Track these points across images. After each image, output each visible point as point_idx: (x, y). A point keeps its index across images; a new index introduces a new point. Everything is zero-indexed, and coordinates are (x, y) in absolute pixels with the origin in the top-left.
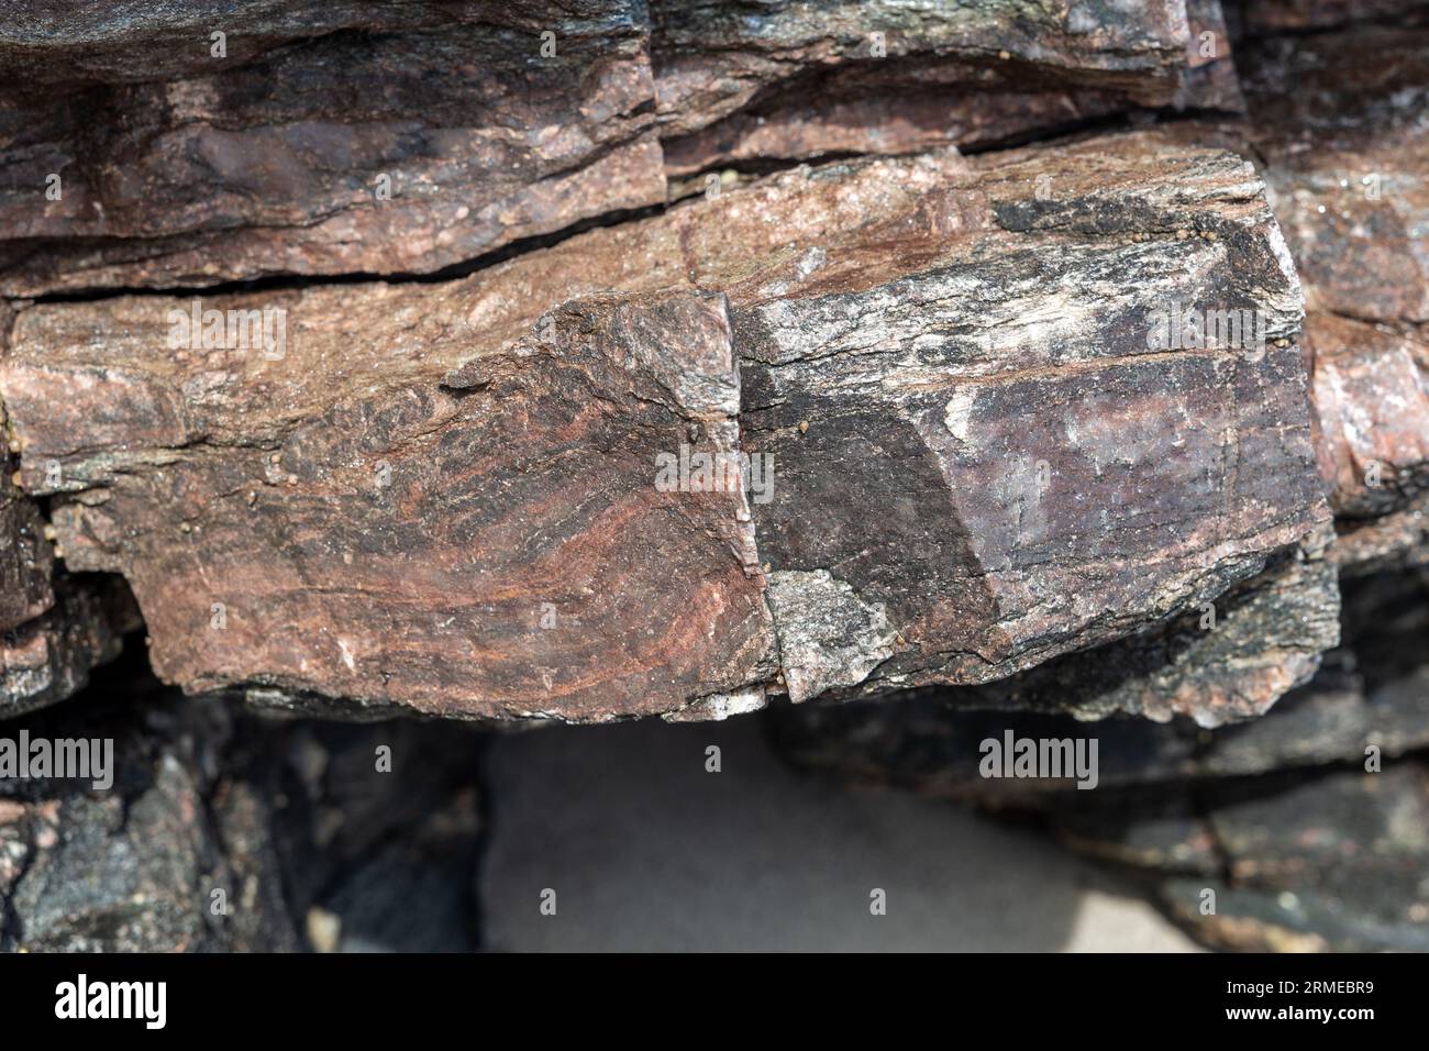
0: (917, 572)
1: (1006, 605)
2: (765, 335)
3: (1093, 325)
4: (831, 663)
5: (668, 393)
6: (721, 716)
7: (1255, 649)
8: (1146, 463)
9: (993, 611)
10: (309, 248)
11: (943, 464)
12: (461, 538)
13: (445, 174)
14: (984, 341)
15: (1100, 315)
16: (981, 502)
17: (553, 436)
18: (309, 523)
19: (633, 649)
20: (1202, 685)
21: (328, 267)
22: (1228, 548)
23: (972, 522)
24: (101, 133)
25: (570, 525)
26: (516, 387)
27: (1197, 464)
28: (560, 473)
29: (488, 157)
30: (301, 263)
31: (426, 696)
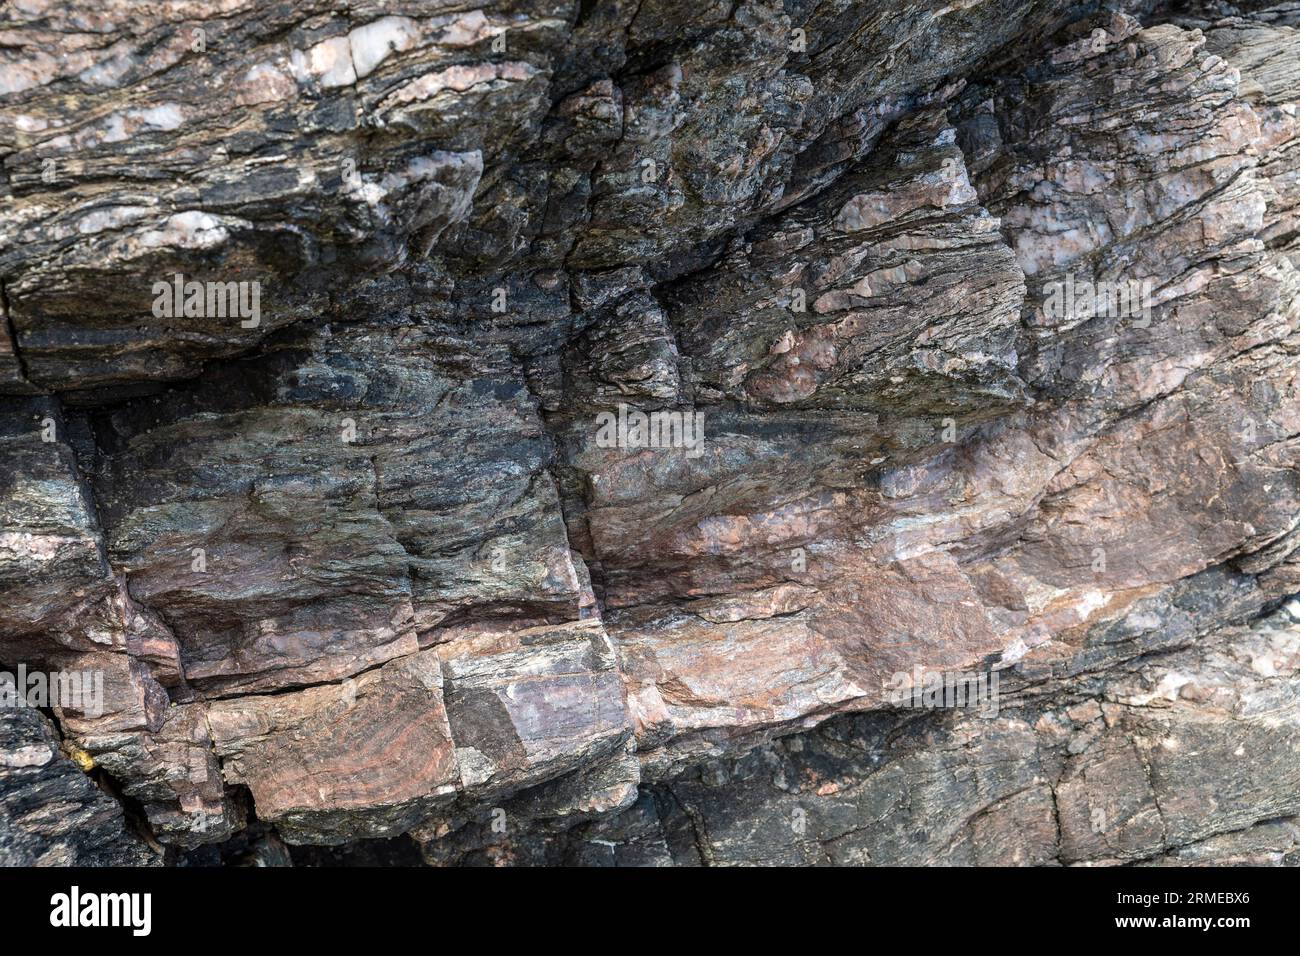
0: (501, 743)
1: (529, 751)
2: (450, 670)
3: (551, 664)
4: (476, 775)
5: (421, 683)
6: (441, 793)
7: (614, 783)
8: (570, 708)
9: (525, 753)
10: (305, 674)
11: (506, 706)
12: (358, 748)
13: (349, 646)
14: (517, 670)
15: (553, 661)
16: (519, 719)
17: (386, 707)
18: (309, 752)
19: (413, 776)
20: (598, 798)
21: (312, 681)
22: (597, 735)
23: (516, 724)
24: (239, 639)
25: (393, 737)
26: (375, 693)
27: (586, 708)
28: (389, 719)
29: (362, 639)
30: (303, 680)
31: (348, 804)
